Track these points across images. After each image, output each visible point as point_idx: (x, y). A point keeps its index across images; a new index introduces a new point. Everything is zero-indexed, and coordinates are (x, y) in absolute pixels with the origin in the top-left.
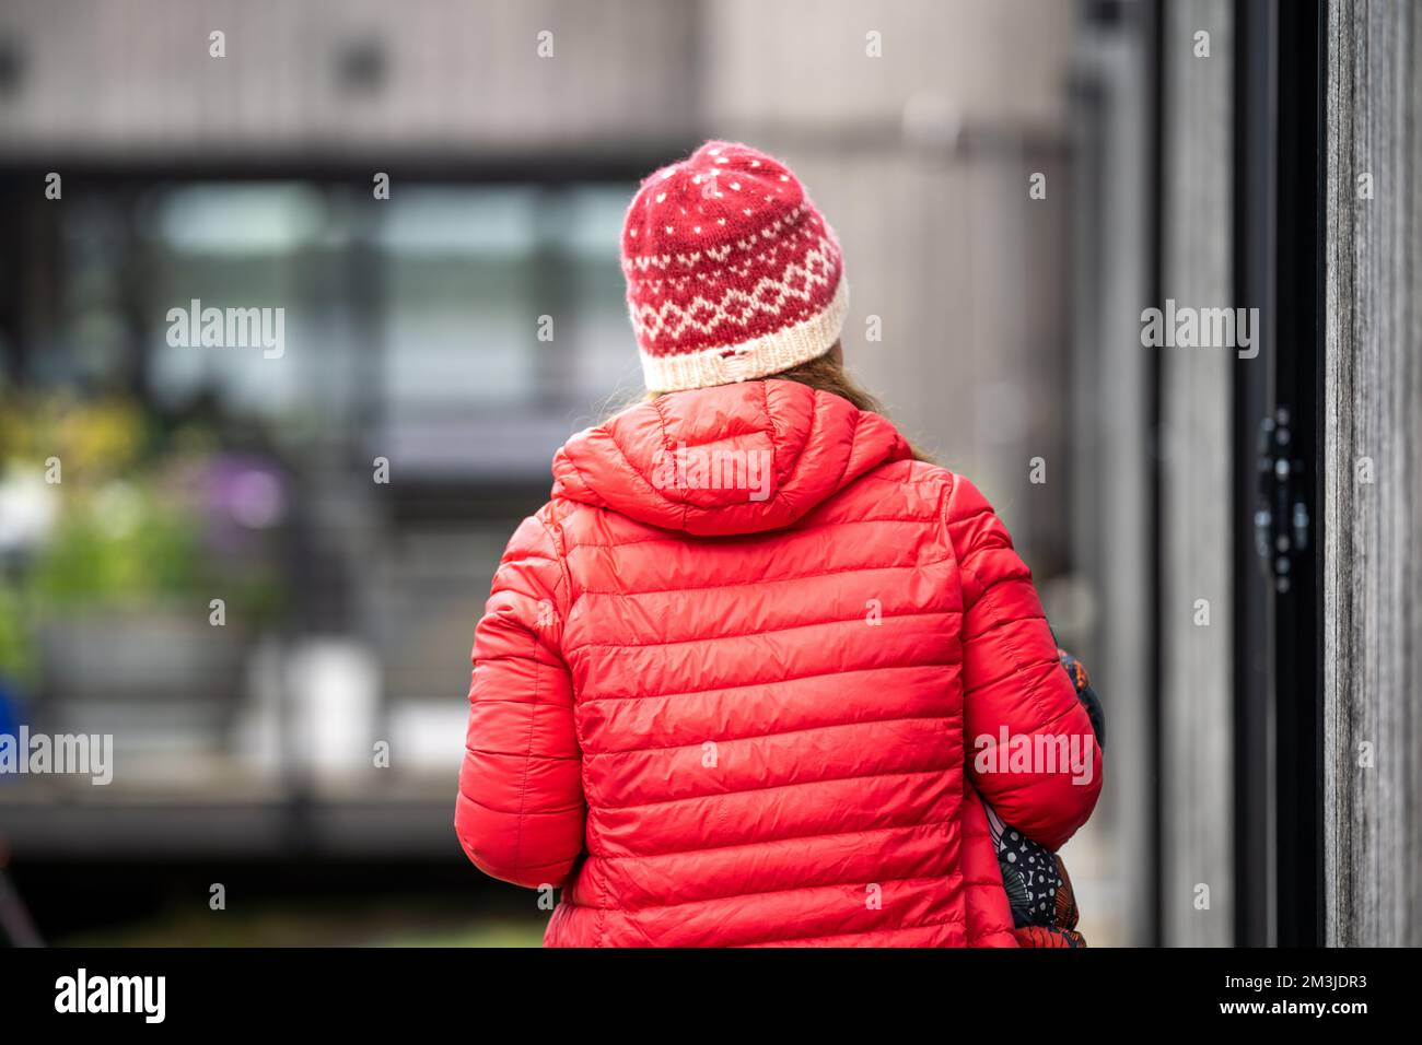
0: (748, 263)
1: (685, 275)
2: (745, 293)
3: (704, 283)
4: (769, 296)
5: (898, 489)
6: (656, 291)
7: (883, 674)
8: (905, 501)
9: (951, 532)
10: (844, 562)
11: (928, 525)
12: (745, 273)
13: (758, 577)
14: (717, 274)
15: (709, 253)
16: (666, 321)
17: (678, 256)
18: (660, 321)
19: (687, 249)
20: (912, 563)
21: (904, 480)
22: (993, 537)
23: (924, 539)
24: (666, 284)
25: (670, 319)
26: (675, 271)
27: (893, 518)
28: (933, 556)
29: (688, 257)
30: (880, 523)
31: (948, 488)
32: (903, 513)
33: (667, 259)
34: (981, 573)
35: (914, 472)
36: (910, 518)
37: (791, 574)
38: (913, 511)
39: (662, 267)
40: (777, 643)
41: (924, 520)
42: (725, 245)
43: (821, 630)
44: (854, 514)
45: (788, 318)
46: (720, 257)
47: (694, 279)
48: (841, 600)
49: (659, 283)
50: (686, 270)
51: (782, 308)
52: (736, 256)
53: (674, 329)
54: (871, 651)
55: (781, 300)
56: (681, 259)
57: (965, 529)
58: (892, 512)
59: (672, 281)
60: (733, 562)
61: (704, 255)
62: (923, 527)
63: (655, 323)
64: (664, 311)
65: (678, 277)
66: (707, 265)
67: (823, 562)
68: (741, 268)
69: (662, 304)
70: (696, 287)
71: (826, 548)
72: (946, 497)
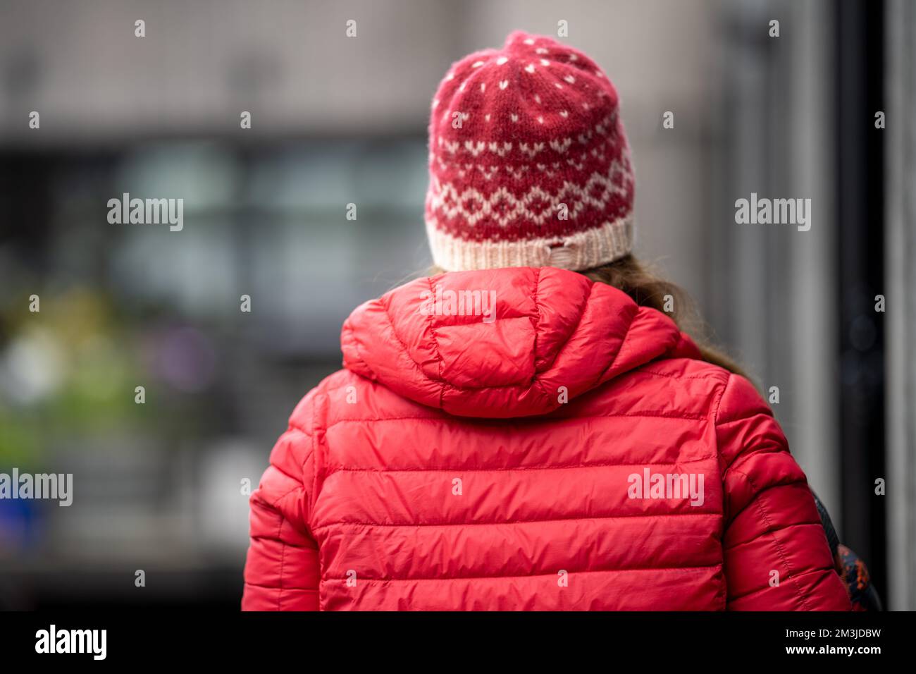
0: (584, 157)
1: (525, 164)
2: (579, 187)
3: (543, 174)
4: (598, 191)
5: (667, 384)
6: (488, 177)
7: (629, 576)
8: (672, 396)
9: (717, 431)
10: (601, 456)
11: (694, 422)
12: (580, 167)
13: (515, 463)
14: (556, 165)
15: (552, 144)
16: (495, 208)
17: (521, 144)
18: (487, 207)
19: (531, 138)
20: (670, 459)
21: (676, 375)
22: (766, 440)
23: (686, 437)
24: (503, 172)
25: (500, 207)
26: (515, 159)
27: (657, 414)
28: (694, 454)
29: (531, 147)
30: (643, 418)
31: (721, 388)
32: (669, 409)
33: (508, 146)
34: (752, 477)
35: (688, 369)
36: (675, 414)
37: (548, 464)
38: (679, 408)
39: (501, 153)
40: (526, 536)
41: (690, 416)
42: (567, 138)
43: (571, 525)
44: (617, 408)
45: (610, 214)
46: (561, 149)
47: (534, 169)
48: (593, 497)
49: (494, 169)
50: (527, 160)
51: (607, 204)
52: (575, 149)
53: (502, 215)
54: (619, 550)
55: (606, 196)
56: (524, 148)
57: (737, 430)
58: (656, 409)
59: (510, 169)
60: (492, 446)
61: (547, 145)
62: (686, 425)
63: (480, 208)
64: (495, 198)
65: (517, 166)
66: (548, 156)
67: (580, 454)
68: (577, 162)
69: (494, 191)
70: (534, 177)
71: (585, 438)
72: (717, 397)
